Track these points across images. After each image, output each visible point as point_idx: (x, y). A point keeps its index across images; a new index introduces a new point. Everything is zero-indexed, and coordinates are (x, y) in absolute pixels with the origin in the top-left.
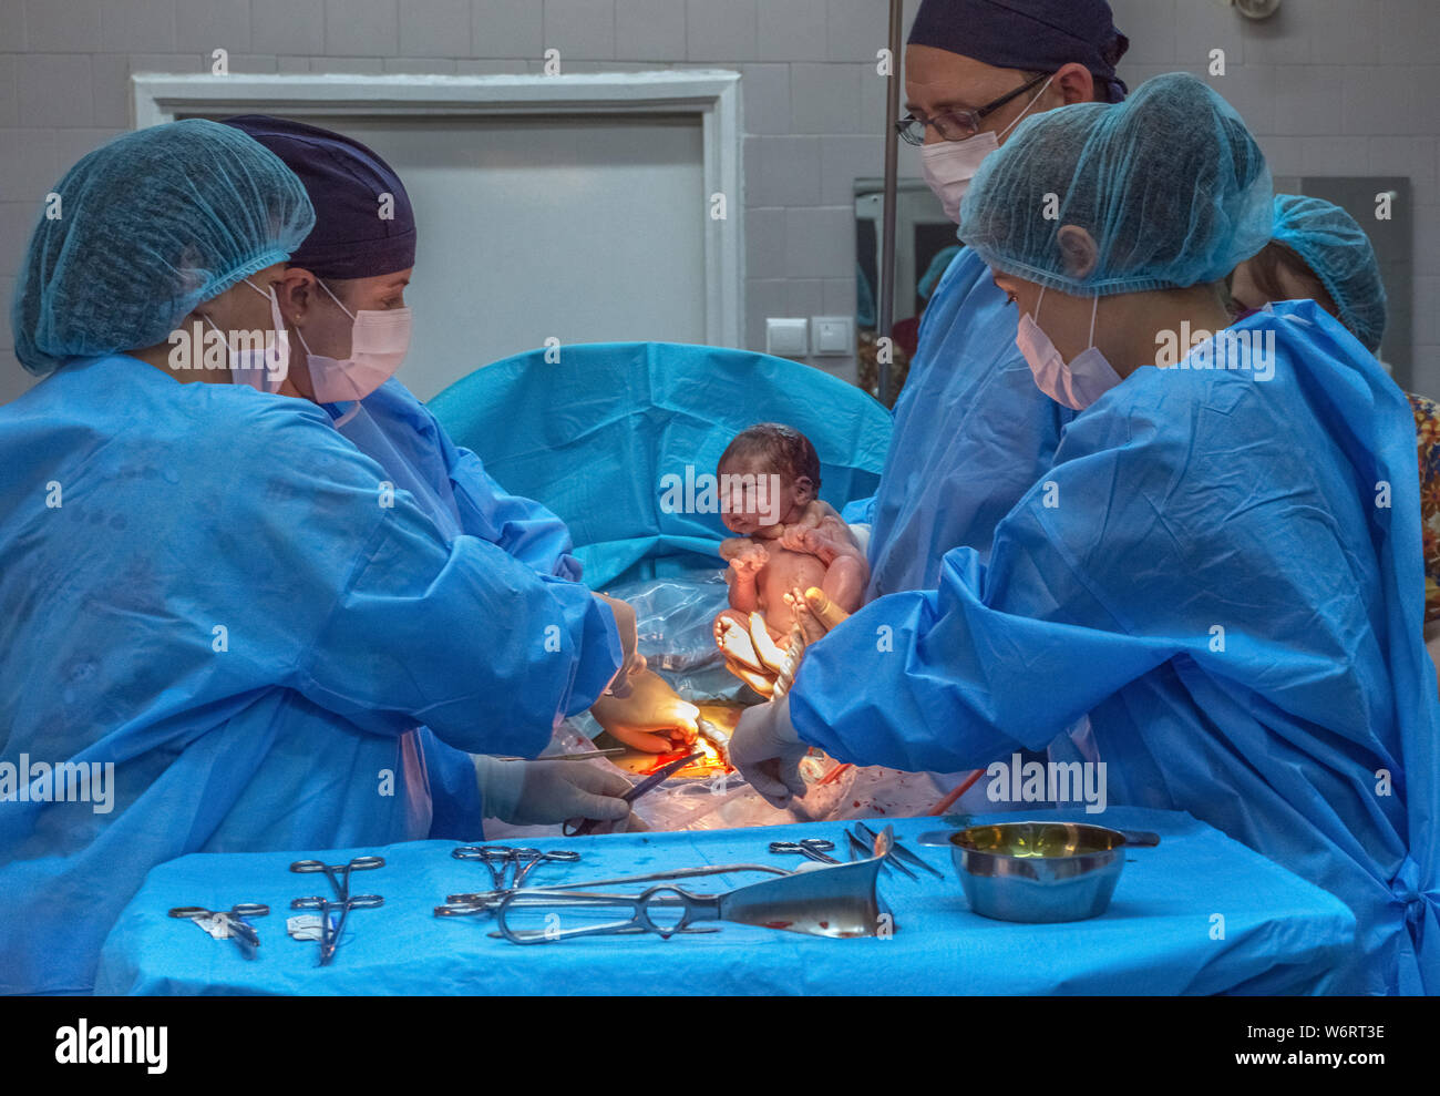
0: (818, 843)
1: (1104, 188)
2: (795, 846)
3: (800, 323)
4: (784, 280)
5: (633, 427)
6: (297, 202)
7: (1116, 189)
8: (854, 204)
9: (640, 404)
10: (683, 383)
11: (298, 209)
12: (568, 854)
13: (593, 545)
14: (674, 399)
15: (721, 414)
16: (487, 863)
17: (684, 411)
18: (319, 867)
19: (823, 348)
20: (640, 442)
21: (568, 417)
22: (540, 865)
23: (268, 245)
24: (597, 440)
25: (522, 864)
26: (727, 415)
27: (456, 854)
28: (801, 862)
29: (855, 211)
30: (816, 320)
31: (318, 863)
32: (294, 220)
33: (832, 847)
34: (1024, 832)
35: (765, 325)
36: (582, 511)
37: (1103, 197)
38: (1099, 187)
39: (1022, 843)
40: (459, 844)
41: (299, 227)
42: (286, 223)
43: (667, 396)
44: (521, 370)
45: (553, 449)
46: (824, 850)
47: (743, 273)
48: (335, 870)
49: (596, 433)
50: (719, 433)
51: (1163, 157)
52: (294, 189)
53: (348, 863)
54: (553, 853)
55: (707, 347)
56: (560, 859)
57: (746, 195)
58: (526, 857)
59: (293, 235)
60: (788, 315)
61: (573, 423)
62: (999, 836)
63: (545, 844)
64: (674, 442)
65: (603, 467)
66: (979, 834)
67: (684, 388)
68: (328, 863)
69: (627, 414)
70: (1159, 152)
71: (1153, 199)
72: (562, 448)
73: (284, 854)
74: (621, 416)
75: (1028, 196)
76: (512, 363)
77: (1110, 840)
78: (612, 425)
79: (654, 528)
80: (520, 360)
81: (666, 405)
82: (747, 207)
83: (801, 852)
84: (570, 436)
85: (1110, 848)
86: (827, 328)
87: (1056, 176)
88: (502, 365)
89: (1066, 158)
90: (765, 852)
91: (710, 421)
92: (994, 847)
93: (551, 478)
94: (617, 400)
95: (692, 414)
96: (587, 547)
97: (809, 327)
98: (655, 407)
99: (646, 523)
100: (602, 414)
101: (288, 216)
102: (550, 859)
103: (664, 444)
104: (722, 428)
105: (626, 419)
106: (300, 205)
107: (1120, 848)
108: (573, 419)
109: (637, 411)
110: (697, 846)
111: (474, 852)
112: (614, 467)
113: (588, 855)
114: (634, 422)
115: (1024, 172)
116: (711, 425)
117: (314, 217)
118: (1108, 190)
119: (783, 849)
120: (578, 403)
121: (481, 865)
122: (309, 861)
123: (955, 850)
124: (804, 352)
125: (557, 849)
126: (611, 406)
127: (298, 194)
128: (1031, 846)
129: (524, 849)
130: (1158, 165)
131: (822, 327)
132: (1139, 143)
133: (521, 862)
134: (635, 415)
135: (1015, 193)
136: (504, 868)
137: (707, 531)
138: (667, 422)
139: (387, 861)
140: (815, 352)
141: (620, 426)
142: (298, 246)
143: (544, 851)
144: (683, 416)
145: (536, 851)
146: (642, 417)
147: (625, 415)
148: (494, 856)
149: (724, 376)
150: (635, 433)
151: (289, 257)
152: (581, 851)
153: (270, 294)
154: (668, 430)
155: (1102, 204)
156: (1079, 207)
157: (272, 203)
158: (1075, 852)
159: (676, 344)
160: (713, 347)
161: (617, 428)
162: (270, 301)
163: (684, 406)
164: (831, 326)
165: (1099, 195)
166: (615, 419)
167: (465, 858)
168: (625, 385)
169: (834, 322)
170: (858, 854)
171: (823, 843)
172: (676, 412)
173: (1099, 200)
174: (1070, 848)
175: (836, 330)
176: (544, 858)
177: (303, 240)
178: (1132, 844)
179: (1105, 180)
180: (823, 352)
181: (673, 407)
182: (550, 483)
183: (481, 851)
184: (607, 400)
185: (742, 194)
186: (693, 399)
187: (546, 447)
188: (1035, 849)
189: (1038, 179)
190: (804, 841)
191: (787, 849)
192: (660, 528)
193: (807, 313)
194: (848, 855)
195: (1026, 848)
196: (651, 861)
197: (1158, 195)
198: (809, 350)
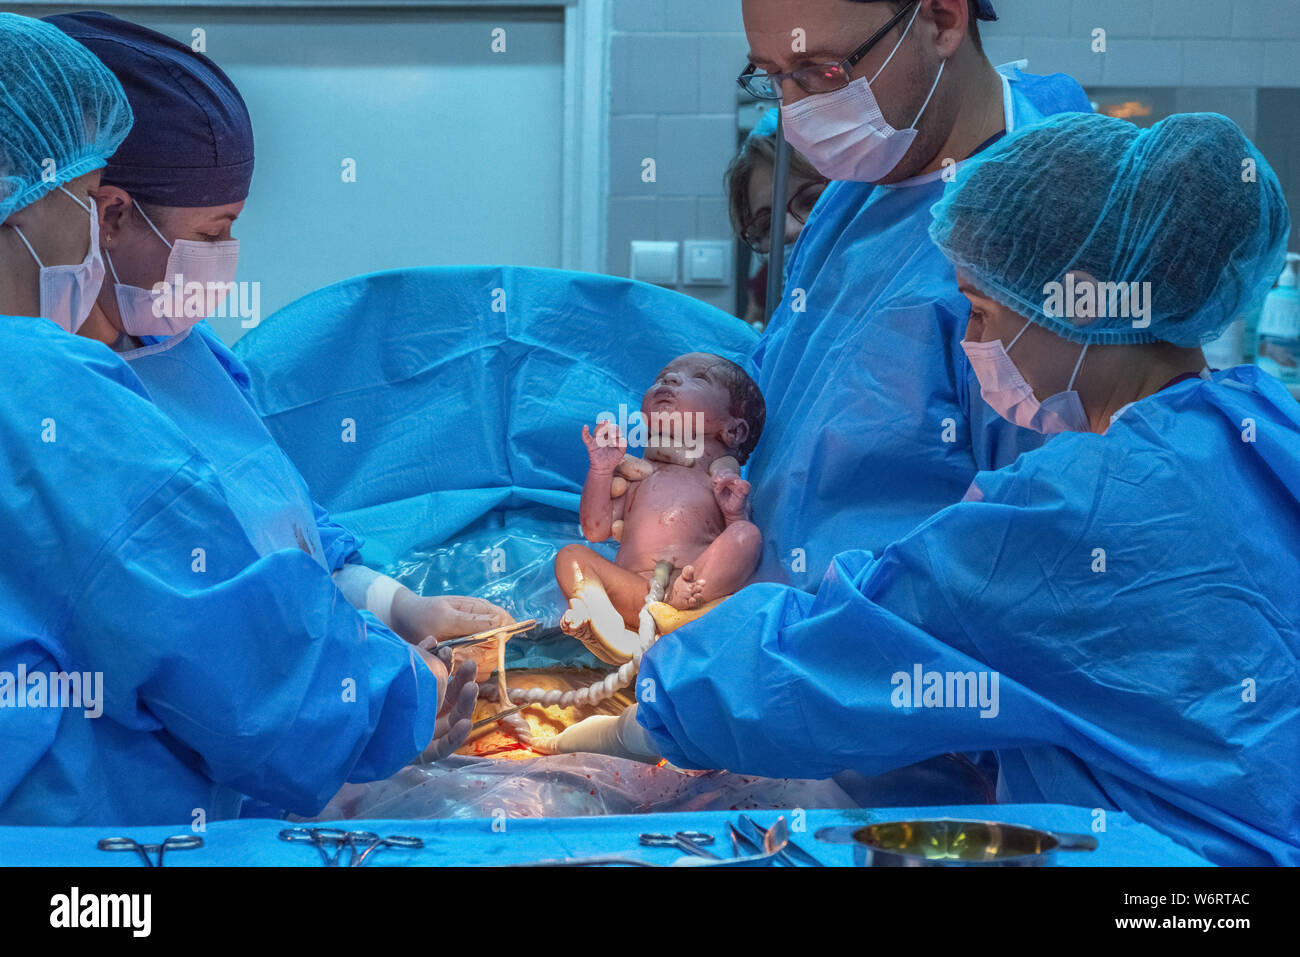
0: (695, 836)
1: (1127, 240)
2: (668, 838)
3: (670, 247)
4: (653, 198)
5: (485, 362)
6: (114, 102)
7: (1141, 247)
8: (737, 112)
9: (491, 337)
10: (542, 313)
11: (116, 111)
12: (410, 839)
13: (434, 493)
14: (530, 331)
15: (584, 349)
16: (319, 848)
17: (542, 345)
18: (130, 846)
19: (696, 275)
20: (492, 380)
21: (407, 347)
22: (378, 852)
23: (83, 151)
24: (442, 376)
25: (359, 849)
26: (592, 350)
27: (283, 835)
28: (677, 857)
29: (737, 120)
30: (689, 244)
31: (130, 841)
32: (111, 122)
33: (711, 841)
34: (938, 831)
35: (629, 249)
36: (425, 456)
37: (1124, 250)
38: (1122, 237)
39: (935, 842)
40: (286, 824)
41: (116, 129)
42: (103, 125)
43: (524, 329)
44: (357, 295)
45: (391, 384)
46: (703, 844)
47: (607, 190)
48: (148, 849)
49: (443, 368)
50: (581, 371)
51: (1202, 224)
52: (109, 86)
53: (162, 842)
54: (394, 838)
55: (564, 270)
56: (400, 845)
57: (612, 101)
58: (363, 842)
59: (110, 138)
60: (656, 238)
61: (415, 354)
62: (909, 833)
63: (384, 828)
64: (531, 381)
65: (448, 406)
66: (885, 831)
67: (542, 319)
68: (140, 842)
69: (479, 347)
70: (1199, 219)
71: (1182, 266)
72: (400, 384)
73: (90, 830)
74: (471, 349)
75: (1037, 230)
76: (347, 286)
77: (1039, 843)
78: (461, 359)
79: (506, 478)
80: (357, 284)
81: (523, 339)
82: (613, 114)
83: (676, 846)
84: (411, 371)
85: (1038, 851)
86: (701, 253)
87: (1075, 218)
88: (336, 289)
89: (1088, 199)
90: (635, 844)
91: (570, 357)
92: (903, 846)
93: (389, 417)
94: (467, 331)
95: (551, 349)
96: (429, 495)
97: (680, 252)
98: (510, 340)
99: (497, 472)
100: (450, 347)
101: (104, 117)
102: (389, 845)
103: (520, 382)
104: (585, 365)
105: (477, 352)
106: (117, 105)
107: (1050, 851)
108: (414, 350)
109: (489, 345)
110: (556, 835)
111: (304, 834)
112: (462, 407)
113: (434, 841)
114: (486, 357)
115: (1036, 203)
116: (575, 362)
117: (132, 118)
118: (1131, 244)
119: (655, 841)
120: (422, 334)
121: (309, 848)
122: (118, 839)
123: (858, 849)
124: (674, 280)
125: (397, 834)
126: (459, 337)
127: (116, 94)
128: (946, 846)
129: (360, 832)
130: (1195, 232)
131: (695, 252)
132: (1177, 204)
133: (357, 848)
134: (486, 348)
135: (1022, 224)
136: (338, 853)
137: (567, 482)
138: (523, 357)
139: (206, 841)
140: (687, 280)
141: (470, 361)
142: (115, 151)
143: (383, 836)
144: (542, 351)
145: (373, 835)
146: (496, 351)
147: (476, 348)
148: (326, 840)
149: (588, 306)
150: (488, 369)
151: (106, 163)
152: (424, 837)
153: (90, 207)
154: (524, 368)
155: (1121, 257)
156: (1096, 256)
157: (87, 104)
158: (996, 855)
159: (533, 267)
160: (570, 271)
161: (465, 364)
162: (89, 214)
163: (543, 339)
164: (706, 251)
165: (1119, 247)
166: (464, 352)
167: (293, 840)
168: (476, 314)
169: (711, 247)
170: (741, 850)
171: (701, 836)
172: (535, 347)
173: (1118, 251)
174: (992, 850)
175: (711, 255)
176: (383, 843)
177: (120, 143)
178: (1067, 848)
179: (1129, 232)
180: (695, 280)
181: (530, 341)
182: (387, 422)
183: (313, 833)
184: (454, 330)
185: (607, 99)
186: (552, 334)
187: (383, 383)
188: (950, 849)
189: (1053, 216)
190: (680, 834)
191: (660, 842)
192: (512, 478)
193: (678, 237)
194: (730, 851)
195: (939, 849)
196: (504, 851)
197: (1189, 264)
198: (680, 277)
